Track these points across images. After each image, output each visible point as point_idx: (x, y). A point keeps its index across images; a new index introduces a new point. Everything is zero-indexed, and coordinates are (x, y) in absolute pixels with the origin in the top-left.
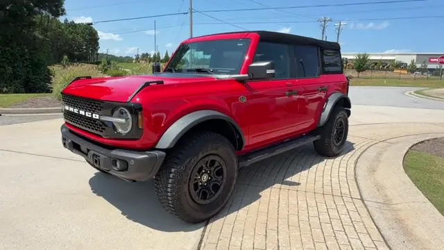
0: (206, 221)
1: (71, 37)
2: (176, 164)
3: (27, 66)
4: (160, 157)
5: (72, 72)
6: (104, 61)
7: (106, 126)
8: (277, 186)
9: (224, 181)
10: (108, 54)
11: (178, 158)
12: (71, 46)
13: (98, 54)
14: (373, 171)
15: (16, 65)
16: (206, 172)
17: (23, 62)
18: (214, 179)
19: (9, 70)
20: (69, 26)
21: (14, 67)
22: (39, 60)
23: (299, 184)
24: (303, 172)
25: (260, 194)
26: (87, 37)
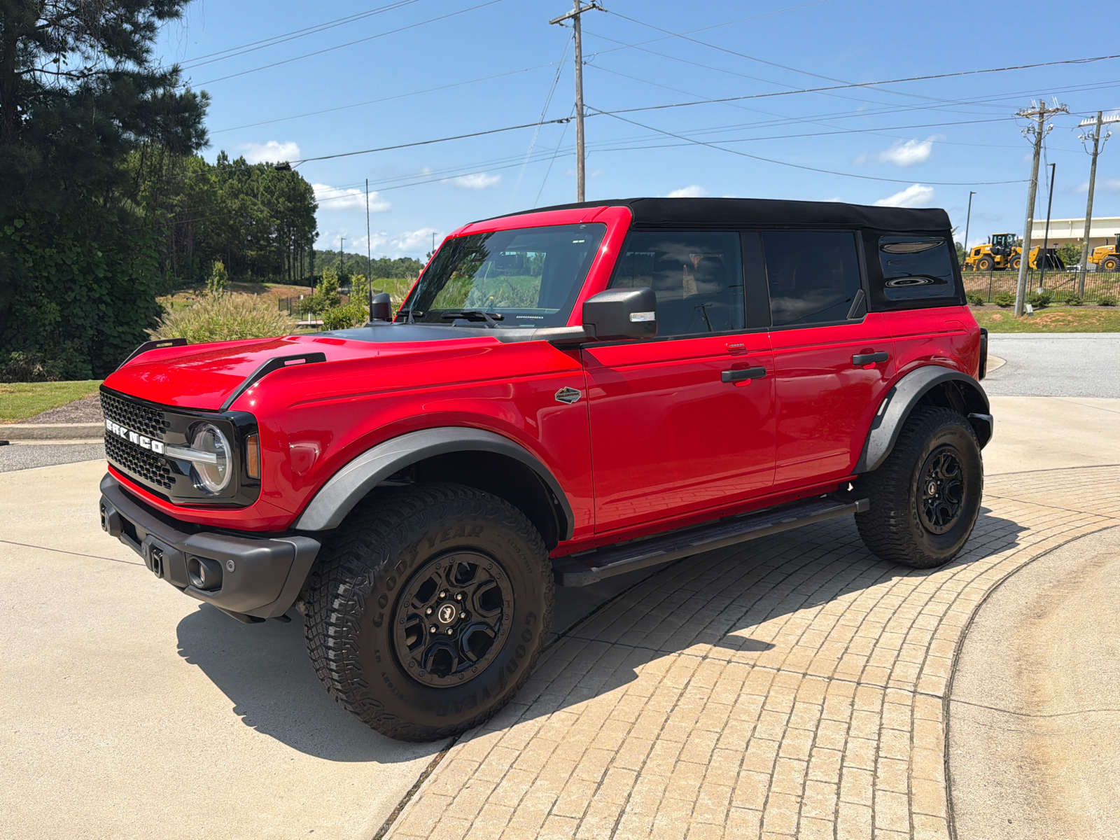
0: (448, 736)
1: (236, 204)
2: (350, 571)
3: (100, 300)
4: (305, 552)
5: (204, 317)
6: (329, 274)
7: (178, 471)
8: (701, 648)
9: (507, 623)
10: (346, 251)
11: (358, 558)
12: (234, 230)
13: (313, 254)
14: (1038, 613)
15: (70, 297)
16: (450, 598)
17: (90, 289)
18: (475, 618)
19: (52, 311)
20: (231, 174)
21: (63, 304)
22: (131, 280)
23: (769, 646)
24: (801, 613)
25: (637, 670)
26: (283, 204)
